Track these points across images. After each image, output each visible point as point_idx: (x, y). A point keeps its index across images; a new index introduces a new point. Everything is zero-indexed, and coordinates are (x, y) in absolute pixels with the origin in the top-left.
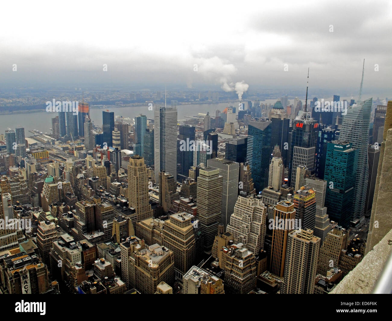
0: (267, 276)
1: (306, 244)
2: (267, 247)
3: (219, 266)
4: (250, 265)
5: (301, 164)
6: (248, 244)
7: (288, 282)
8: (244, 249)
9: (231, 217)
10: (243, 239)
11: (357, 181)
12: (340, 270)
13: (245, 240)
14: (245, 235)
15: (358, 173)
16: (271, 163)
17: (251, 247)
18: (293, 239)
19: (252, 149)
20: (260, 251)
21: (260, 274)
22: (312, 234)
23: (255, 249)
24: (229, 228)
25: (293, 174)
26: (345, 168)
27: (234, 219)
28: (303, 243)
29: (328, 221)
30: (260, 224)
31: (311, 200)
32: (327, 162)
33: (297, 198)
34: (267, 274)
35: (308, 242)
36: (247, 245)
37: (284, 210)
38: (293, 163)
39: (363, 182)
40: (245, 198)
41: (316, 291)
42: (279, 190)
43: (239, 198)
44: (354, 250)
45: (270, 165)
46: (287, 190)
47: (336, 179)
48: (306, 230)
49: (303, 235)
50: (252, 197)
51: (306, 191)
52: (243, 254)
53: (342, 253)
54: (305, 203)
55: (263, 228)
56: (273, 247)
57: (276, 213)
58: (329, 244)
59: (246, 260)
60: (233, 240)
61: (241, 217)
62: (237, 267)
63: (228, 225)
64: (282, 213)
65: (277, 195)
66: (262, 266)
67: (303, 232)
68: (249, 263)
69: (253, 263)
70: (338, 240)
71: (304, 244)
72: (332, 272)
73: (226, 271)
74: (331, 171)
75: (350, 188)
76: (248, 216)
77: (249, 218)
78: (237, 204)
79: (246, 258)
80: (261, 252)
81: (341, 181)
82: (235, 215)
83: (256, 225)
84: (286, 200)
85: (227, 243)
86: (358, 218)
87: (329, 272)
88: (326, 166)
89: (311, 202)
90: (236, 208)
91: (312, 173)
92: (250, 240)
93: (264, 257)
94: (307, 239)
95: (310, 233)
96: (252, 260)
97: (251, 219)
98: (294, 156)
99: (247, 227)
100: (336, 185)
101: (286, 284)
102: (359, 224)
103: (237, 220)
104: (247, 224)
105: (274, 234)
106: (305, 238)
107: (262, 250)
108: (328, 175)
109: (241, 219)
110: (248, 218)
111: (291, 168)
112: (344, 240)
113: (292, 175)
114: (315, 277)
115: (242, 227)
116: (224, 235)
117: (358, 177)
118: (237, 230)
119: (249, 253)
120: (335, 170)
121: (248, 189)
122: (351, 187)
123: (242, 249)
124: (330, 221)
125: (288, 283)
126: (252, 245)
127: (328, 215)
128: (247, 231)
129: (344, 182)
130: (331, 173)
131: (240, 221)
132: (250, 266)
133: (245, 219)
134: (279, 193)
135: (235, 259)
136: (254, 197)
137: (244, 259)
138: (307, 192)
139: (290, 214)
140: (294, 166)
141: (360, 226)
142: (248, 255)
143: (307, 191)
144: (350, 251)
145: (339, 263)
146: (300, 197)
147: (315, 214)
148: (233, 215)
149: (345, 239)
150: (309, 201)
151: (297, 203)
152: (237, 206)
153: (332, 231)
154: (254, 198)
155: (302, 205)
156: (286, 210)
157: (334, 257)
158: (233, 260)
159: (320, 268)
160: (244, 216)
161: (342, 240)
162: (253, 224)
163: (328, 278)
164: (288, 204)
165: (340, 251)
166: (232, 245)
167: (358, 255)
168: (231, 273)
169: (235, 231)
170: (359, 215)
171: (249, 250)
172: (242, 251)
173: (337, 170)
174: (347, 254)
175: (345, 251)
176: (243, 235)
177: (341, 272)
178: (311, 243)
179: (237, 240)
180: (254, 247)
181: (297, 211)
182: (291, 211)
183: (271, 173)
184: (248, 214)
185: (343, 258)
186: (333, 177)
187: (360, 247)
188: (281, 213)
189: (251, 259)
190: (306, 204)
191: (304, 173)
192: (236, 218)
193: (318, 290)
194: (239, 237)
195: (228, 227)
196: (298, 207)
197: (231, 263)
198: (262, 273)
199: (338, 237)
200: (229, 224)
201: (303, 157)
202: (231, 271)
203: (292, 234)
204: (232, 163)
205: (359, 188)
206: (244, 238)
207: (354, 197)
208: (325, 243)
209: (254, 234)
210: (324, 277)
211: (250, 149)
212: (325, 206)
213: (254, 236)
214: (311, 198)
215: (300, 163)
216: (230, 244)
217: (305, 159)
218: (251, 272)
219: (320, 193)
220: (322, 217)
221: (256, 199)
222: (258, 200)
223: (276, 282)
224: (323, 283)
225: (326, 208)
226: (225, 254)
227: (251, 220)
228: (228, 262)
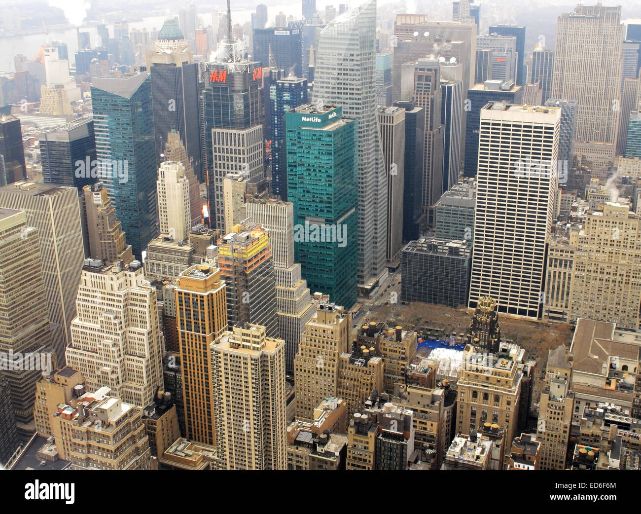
0: (181, 451)
1: (252, 359)
2: (170, 383)
3: (57, 455)
4: (133, 437)
5: (234, 171)
6: (125, 384)
7: (227, 453)
8: (112, 401)
9: (72, 328)
10: (110, 376)
11: (362, 192)
12: (340, 401)
13: (114, 376)
14: (112, 364)
15: (362, 174)
16: (160, 177)
17: (133, 391)
18: (221, 355)
19: (109, 149)
20: (156, 394)
21: (165, 449)
22: (262, 335)
23: (142, 393)
24: (70, 355)
25: (218, 195)
26: (331, 167)
27: (80, 330)
28: (245, 359)
29: (306, 296)
30: (145, 331)
31: (261, 252)
32: (290, 159)
33: (226, 253)
34: (182, 445)
35: (256, 355)
36: (122, 387)
37: (198, 289)
38: (215, 169)
39: (376, 195)
40: (100, 275)
41: (294, 458)
42: (186, 240)
43: (83, 278)
44: (366, 351)
45: (158, 182)
46: (206, 236)
47: (314, 197)
48: (248, 328)
49: (244, 340)
50: (116, 268)
51: (245, 235)
52: (109, 414)
53: (341, 361)
54: (245, 262)
55: (154, 339)
56: (186, 379)
57: (180, 298)
58: (313, 347)
59: (121, 426)
60: (83, 384)
61: (97, 323)
62: (99, 448)
63: (68, 349)
64: (194, 295)
65: (182, 253)
66: (165, 430)
67: (243, 334)
68: (128, 432)
69: (139, 430)
70: (330, 335)
71: (249, 361)
72: (326, 409)
73: (75, 463)
74: (302, 178)
75: (347, 211)
76: (112, 316)
77: (117, 321)
78: (82, 292)
79: (118, 423)
80: (160, 397)
81: (325, 198)
82: (81, 320)
83: (136, 336)
84: (204, 261)
85: (69, 392)
86: (375, 275)
87: (318, 411)
88: (288, 169)
89: (261, 259)
90: (81, 303)
91: (261, 188)
92: (127, 374)
93: (169, 407)
94: (254, 349)
95: (258, 334)
96: (134, 422)
97: (121, 323)
98: (214, 154)
99: (114, 345)
100: (317, 210)
101: (223, 461)
102: (377, 289)
103: (88, 331)
104: (113, 337)
105: (184, 349)
106: (249, 347)
107: (161, 392)
108: (296, 188)
109: (98, 326)
110: (113, 321)
111: (212, 182)
112: (342, 333)
113: (216, 200)
114: (284, 429)
115: (101, 346)
116: (59, 376)
117: (362, 183)
118: (92, 357)
119: (126, 408)
120: (309, 174)
121: (112, 249)
122: (351, 208)
123: (106, 403)
124: (312, 293)
125: (227, 458)
126: (134, 385)
127: (305, 282)
128: (116, 354)
129: (333, 201)
130: (302, 183)
131: (96, 333)
132: (133, 439)
133: (107, 327)
134: (187, 248)
135: (91, 429)
136: (122, 268)
137: (114, 424)
138: (248, 237)
139: (212, 295)
140: (219, 177)
141: (380, 292)
142: (123, 413)
143: (247, 234)
144: (357, 353)
145: (339, 385)
146: (234, 250)
147: (274, 285)
148: (76, 321)
149: (345, 330)
150: (255, 257)
151: (228, 266)
152: (82, 297)
153: (316, 316)
154: (122, 270)
155: (240, 269)
156: (202, 286)
157: (327, 373)
158: (88, 432)
159: (300, 405)
160: (103, 319)
161: (338, 333)
162: (129, 334)
163: (316, 424)
164: (206, 272)
165: (336, 358)
166: (83, 396)
167: (374, 358)
168: (88, 465)
169: (86, 358)
170: (376, 269)
171: (127, 398)
172: (105, 407)
173: (313, 174)
174: (352, 362)
175: (346, 356)
176: (109, 366)
177: (345, 404)
178: (263, 356)
179: (96, 381)
180: (140, 390)
181: (228, 284)
182: (213, 287)
183: (161, 202)
184: (112, 312)
185: (345, 372)
186: (308, 192)
187: (378, 340)
188: (191, 297)
189: (131, 420)
190: (249, 265)
191: (243, 190)
192: (86, 328)
193: (297, 456)
194: (99, 373)
195: (69, 352)
196: (231, 276)
197: (84, 443)
198: (169, 445)
199: (328, 329)
200: (71, 346)
201: (235, 153)
202: (88, 460)
203: (218, 343)
204: (58, 190)
205: (369, 209)
206: (113, 372)
207: (360, 229)
208: (304, 346)
209: (135, 358)
210: (309, 425)
211: (103, 149)
212: (296, 261)
213: (135, 363)
214: (259, 249)
215: (232, 169)
216: (76, 394)
217: (242, 156)
218: (137, 451)
219: (281, 234)
220: (291, 289)
221: (128, 273)
222: (133, 274)
223: (205, 459)
224: (307, 438)
225: (298, 266)
226: (67, 422)
227: (123, 325)
228: (77, 441)
